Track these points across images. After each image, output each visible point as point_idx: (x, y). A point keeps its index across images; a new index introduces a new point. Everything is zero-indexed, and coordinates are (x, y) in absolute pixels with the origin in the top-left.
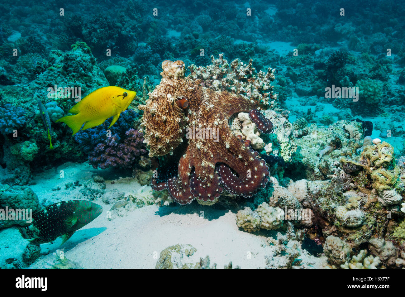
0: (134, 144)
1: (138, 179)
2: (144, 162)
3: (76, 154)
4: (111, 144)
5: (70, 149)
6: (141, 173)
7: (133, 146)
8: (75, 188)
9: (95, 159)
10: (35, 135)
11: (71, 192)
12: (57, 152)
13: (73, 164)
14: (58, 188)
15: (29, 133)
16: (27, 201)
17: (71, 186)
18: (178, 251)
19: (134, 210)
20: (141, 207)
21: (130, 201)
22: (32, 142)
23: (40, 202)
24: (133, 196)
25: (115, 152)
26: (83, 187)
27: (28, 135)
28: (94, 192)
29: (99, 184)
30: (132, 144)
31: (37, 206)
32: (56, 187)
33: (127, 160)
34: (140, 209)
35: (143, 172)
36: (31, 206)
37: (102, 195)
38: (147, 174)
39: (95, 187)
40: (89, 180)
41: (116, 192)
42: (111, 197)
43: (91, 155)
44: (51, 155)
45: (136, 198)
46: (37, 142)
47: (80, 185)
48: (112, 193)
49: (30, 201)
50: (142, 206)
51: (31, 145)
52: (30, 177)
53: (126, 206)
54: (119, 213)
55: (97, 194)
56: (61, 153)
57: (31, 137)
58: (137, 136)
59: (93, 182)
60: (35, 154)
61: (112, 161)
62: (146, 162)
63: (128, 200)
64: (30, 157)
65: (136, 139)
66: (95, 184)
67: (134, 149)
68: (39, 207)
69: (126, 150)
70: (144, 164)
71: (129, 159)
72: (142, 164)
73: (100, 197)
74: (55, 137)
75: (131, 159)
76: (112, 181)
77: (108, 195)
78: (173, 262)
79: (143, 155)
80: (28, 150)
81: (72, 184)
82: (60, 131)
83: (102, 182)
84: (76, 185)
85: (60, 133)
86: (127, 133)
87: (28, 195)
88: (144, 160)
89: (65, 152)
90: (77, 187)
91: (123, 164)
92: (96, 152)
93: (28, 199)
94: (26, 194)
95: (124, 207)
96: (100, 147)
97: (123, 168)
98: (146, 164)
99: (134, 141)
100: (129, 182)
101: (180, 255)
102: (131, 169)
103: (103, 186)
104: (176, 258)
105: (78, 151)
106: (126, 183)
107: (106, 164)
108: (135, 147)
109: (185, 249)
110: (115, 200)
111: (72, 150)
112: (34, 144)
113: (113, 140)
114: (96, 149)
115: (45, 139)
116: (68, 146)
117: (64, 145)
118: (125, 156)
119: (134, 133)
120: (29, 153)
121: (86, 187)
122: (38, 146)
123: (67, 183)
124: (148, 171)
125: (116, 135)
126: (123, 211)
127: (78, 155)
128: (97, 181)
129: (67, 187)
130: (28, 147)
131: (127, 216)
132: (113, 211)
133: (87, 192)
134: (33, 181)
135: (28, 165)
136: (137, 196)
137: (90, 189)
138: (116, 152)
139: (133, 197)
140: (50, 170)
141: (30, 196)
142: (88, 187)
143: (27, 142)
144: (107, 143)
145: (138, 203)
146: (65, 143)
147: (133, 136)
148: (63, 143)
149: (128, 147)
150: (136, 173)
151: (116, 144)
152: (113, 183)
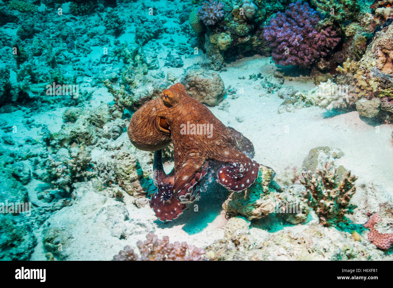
0: (315, 46)
1: (315, 79)
2: (323, 64)
3: (265, 48)
4: (294, 43)
5: (260, 43)
6: (319, 75)
7: (314, 48)
8: (257, 79)
9: (277, 56)
10: (231, 28)
11: (253, 83)
12: (248, 45)
13: (261, 57)
14: (243, 77)
15: (226, 25)
16: (215, 85)
17: (254, 77)
18: (327, 153)
19: (301, 108)
20: (308, 107)
21: (300, 100)
22: (227, 34)
23: (226, 87)
24: (303, 95)
25: (296, 52)
26: (263, 80)
27: (225, 28)
28: (272, 86)
29: (278, 79)
30: (313, 46)
31: (222, 91)
32: (241, 77)
33: (307, 61)
34: (307, 108)
35: (320, 73)
36: (218, 90)
37: (279, 90)
38: (323, 76)
39: (274, 81)
40: (270, 74)
41: (291, 89)
42: (286, 93)
43: (275, 52)
44: (243, 47)
45: (306, 98)
46: (231, 34)
47: (262, 78)
48: (288, 89)
49: (218, 86)
50: (310, 106)
51: (226, 37)
52: (222, 64)
53: (295, 104)
54: (288, 108)
55: (274, 88)
56: (252, 45)
57: (227, 29)
58: (319, 39)
59: (273, 76)
60: (228, 45)
61: (292, 60)
62: (324, 65)
63: (298, 99)
64: (224, 47)
65: (318, 42)
66: (275, 78)
67: (315, 51)
68: (224, 92)
69: (307, 51)
70: (322, 66)
71: (308, 59)
72: (320, 66)
73: (277, 91)
74: (247, 32)
75: (310, 60)
76: (291, 78)
77: (284, 90)
78: (319, 161)
79: (323, 58)
80: (223, 41)
81: (255, 76)
82: (252, 26)
83: (281, 77)
84: (258, 77)
85: (252, 28)
86: (310, 35)
87: (216, 80)
88: (323, 63)
89: (254, 46)
90: (259, 79)
91: (302, 64)
92: (279, 49)
93: (216, 84)
94: (215, 79)
95: (293, 104)
96: (283, 45)
97: (302, 67)
98: (324, 67)
99: (316, 44)
100: (305, 82)
101: (326, 156)
102: (310, 70)
103: (282, 81)
104: (322, 157)
105: (266, 45)
106: (302, 82)
107: (286, 62)
108: (316, 49)
109: (333, 151)
110: (289, 96)
111: (261, 44)
112: (229, 36)
113: (296, 40)
114: (279, 46)
115: (238, 32)
116: (258, 40)
117: (254, 39)
118: (305, 57)
119: (317, 36)
120: (224, 44)
121: (267, 80)
122: (232, 38)
123: (251, 74)
124: (325, 73)
125: (299, 35)
126: (291, 107)
127: (266, 49)
128: (276, 76)
129: (251, 77)
130: (223, 38)
131: (294, 112)
132: (283, 106)
133: (266, 85)
134: (224, 68)
135: (223, 53)
136: (307, 96)
137: (268, 83)
138: (298, 52)
139: (303, 97)
140: (241, 60)
141: (218, 82)
142: (268, 80)
143: (223, 34)
144: (290, 42)
145: (307, 103)
146: (255, 37)
147: (315, 39)
148: (253, 37)
149: (309, 48)
150: (314, 74)
151: (299, 44)
152: (291, 80)
